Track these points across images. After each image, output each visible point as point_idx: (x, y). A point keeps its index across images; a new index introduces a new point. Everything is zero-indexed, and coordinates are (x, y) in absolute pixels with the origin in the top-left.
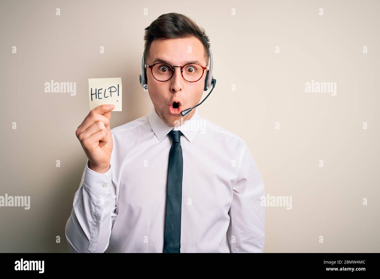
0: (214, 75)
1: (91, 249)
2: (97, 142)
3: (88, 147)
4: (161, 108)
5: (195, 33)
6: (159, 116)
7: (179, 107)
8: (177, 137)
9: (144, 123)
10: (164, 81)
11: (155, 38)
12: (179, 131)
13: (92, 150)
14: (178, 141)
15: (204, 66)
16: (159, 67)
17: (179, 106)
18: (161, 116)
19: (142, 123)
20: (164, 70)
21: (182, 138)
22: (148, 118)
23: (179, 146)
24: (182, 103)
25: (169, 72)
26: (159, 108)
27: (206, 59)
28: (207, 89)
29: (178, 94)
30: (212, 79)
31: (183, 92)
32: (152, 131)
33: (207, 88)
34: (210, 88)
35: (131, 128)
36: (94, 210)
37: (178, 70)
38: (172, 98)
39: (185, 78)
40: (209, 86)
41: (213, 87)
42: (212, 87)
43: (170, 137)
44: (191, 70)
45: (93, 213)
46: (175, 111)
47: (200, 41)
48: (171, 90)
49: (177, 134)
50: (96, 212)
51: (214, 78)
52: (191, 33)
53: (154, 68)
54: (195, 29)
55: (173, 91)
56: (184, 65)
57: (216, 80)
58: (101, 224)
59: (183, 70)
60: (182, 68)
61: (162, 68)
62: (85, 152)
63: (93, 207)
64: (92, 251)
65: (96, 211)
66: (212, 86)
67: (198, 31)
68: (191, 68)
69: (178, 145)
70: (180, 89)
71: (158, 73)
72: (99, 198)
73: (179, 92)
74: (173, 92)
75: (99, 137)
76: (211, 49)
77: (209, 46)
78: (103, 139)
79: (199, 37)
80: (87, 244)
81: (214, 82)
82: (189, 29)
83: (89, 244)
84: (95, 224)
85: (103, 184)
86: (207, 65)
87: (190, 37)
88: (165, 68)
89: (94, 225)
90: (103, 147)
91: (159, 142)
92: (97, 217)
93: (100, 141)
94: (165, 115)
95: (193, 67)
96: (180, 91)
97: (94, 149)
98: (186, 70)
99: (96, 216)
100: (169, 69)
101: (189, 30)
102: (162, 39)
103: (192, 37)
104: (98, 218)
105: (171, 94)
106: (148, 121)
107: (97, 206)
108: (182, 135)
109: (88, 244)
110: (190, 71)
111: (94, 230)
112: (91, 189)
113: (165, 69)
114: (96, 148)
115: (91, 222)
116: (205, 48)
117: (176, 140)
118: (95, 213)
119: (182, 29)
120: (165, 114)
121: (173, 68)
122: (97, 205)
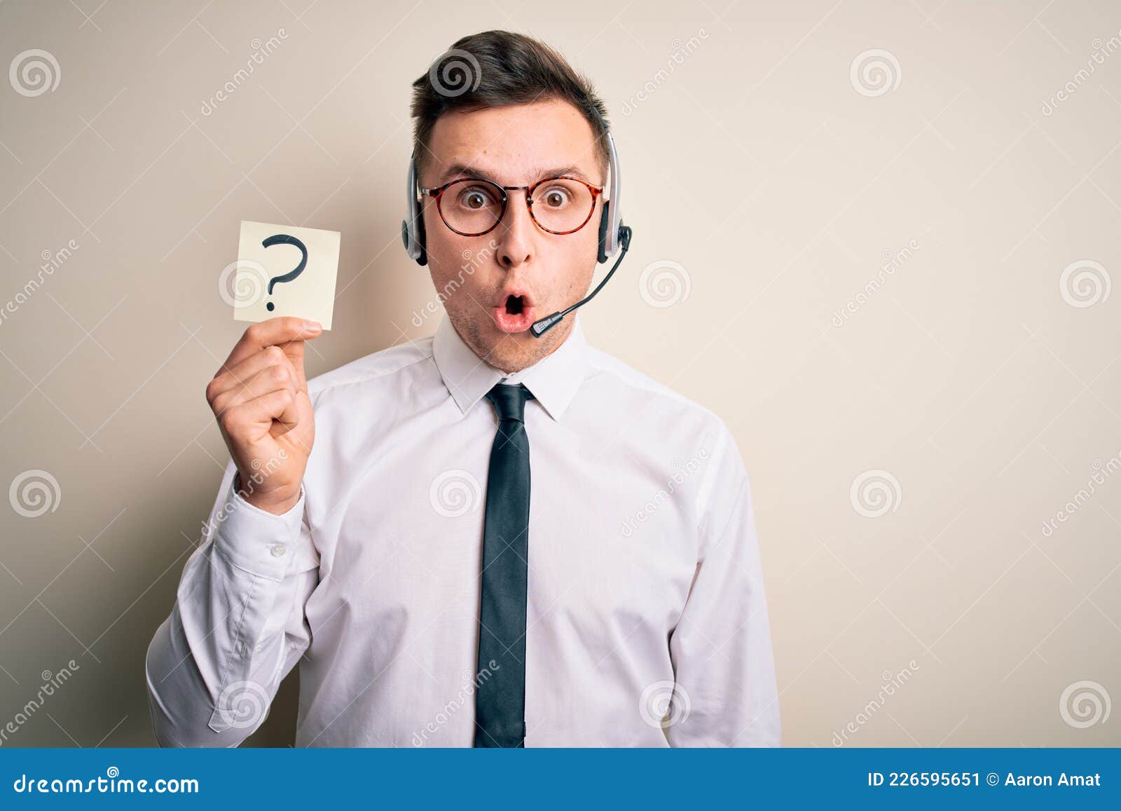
0: (623, 214)
1: (216, 725)
2: (265, 422)
3: (237, 434)
4: (468, 317)
5: (563, 89)
6: (463, 340)
7: (526, 309)
8: (514, 405)
9: (420, 359)
10: (478, 235)
11: (444, 108)
12: (522, 387)
13: (249, 443)
14: (516, 416)
15: (596, 183)
16: (462, 193)
17: (524, 306)
18: (470, 340)
19: (414, 360)
20: (475, 203)
21: (529, 407)
22: (431, 344)
23: (520, 429)
24: (533, 297)
25: (490, 207)
26: (462, 319)
27: (601, 164)
28: (606, 258)
29: (519, 272)
30: (621, 228)
31: (536, 266)
32: (443, 383)
33: (607, 253)
34: (613, 254)
35: (380, 373)
36: (237, 618)
37: (519, 199)
38: (501, 284)
39: (541, 224)
40: (610, 249)
41: (623, 249)
42: (620, 251)
43: (494, 404)
44: (557, 199)
45: (233, 627)
46: (513, 322)
47: (580, 111)
48: (500, 261)
49: (515, 396)
50: (244, 624)
51: (625, 224)
52: (551, 90)
53: (445, 195)
54: (562, 77)
55: (505, 263)
56: (538, 180)
57: (631, 227)
58: (253, 659)
59: (534, 198)
60: (529, 192)
61: (469, 195)
62: (228, 446)
63: (236, 607)
64: (218, 728)
65: (243, 620)
66: (621, 246)
67: (572, 79)
68: (556, 194)
69: (515, 429)
70: (528, 257)
71: (458, 211)
72: (256, 584)
73: (523, 265)
74: (504, 265)
75: (273, 407)
76: (613, 135)
77: (606, 127)
78: (282, 414)
79: (577, 101)
80: (207, 709)
81: (626, 235)
82: (546, 76)
83: (213, 710)
84: (237, 656)
85: (273, 545)
86: (603, 184)
87: (548, 99)
88: (478, 196)
89: (233, 658)
90: (281, 437)
91: (462, 416)
92: (245, 638)
93: (275, 420)
94: (483, 336)
95: (563, 191)
96: (526, 264)
97: (253, 442)
98: (542, 199)
99: (241, 634)
100: (489, 198)
101: (544, 78)
102: (468, 109)
103: (555, 100)
104: (248, 641)
105: (499, 273)
106: (432, 352)
107: (249, 607)
108: (528, 399)
109: (210, 711)
110: (554, 201)
111: (232, 672)
112: (238, 557)
113: (479, 200)
114: (259, 439)
115: (225, 651)
116: (594, 132)
117: (510, 413)
118: (242, 626)
119: (523, 77)
120: (482, 332)
121: (504, 195)
122: (249, 603)
